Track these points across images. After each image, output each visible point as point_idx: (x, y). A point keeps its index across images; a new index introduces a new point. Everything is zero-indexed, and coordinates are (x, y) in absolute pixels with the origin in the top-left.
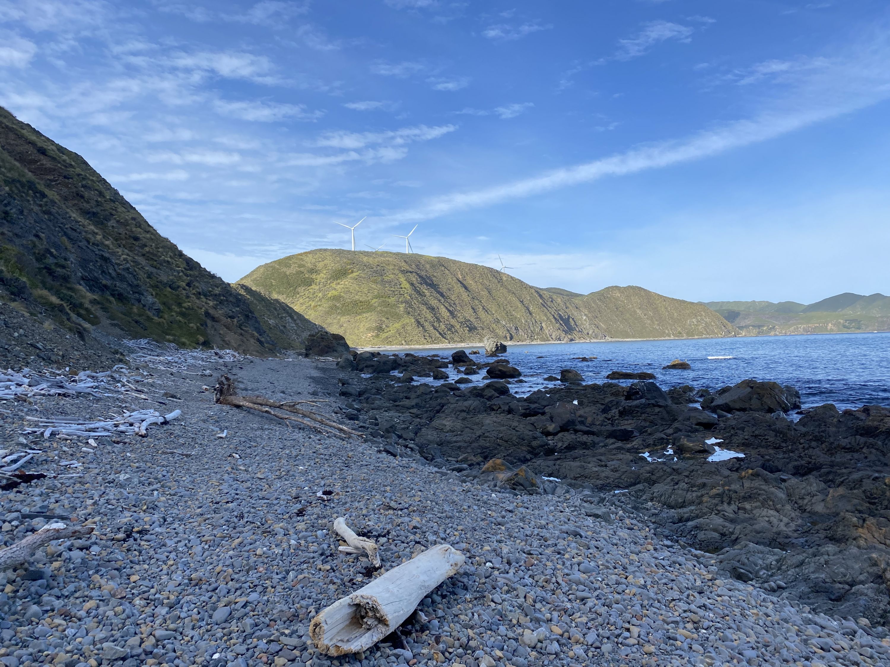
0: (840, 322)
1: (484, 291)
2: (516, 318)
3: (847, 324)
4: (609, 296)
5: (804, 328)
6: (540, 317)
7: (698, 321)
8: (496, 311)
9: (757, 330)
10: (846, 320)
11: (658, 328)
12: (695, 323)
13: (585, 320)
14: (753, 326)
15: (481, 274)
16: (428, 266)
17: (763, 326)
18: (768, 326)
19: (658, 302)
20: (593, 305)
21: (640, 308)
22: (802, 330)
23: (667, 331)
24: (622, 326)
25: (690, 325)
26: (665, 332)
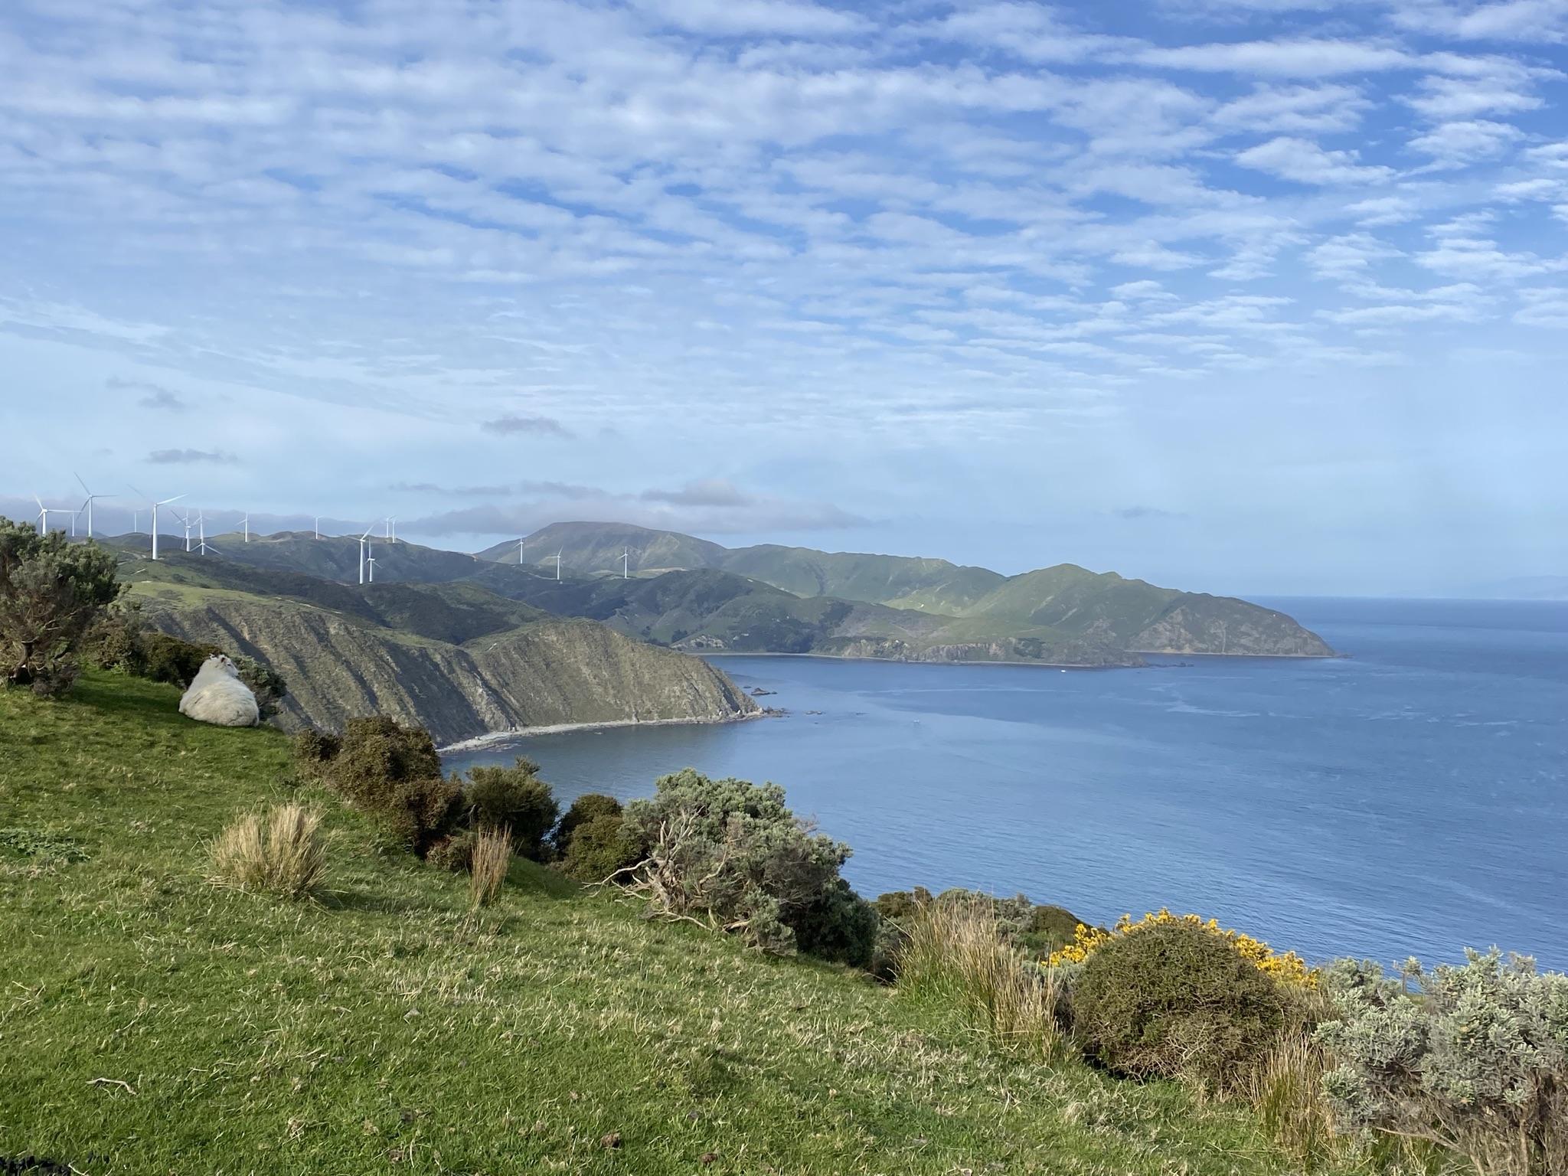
0: (1010, 643)
1: (287, 663)
2: (344, 711)
3: (1020, 647)
4: (537, 640)
5: (948, 650)
6: (389, 706)
7: (683, 690)
8: (307, 703)
9: (874, 648)
10: (1021, 640)
11: (612, 702)
12: (678, 694)
13: (480, 695)
14: (868, 639)
15: (287, 627)
16: (187, 625)
17: (885, 640)
18: (893, 641)
19: (622, 652)
20: (503, 660)
21: (588, 664)
22: (944, 655)
23: (627, 709)
24: (550, 701)
25: (669, 697)
26: (622, 710)
